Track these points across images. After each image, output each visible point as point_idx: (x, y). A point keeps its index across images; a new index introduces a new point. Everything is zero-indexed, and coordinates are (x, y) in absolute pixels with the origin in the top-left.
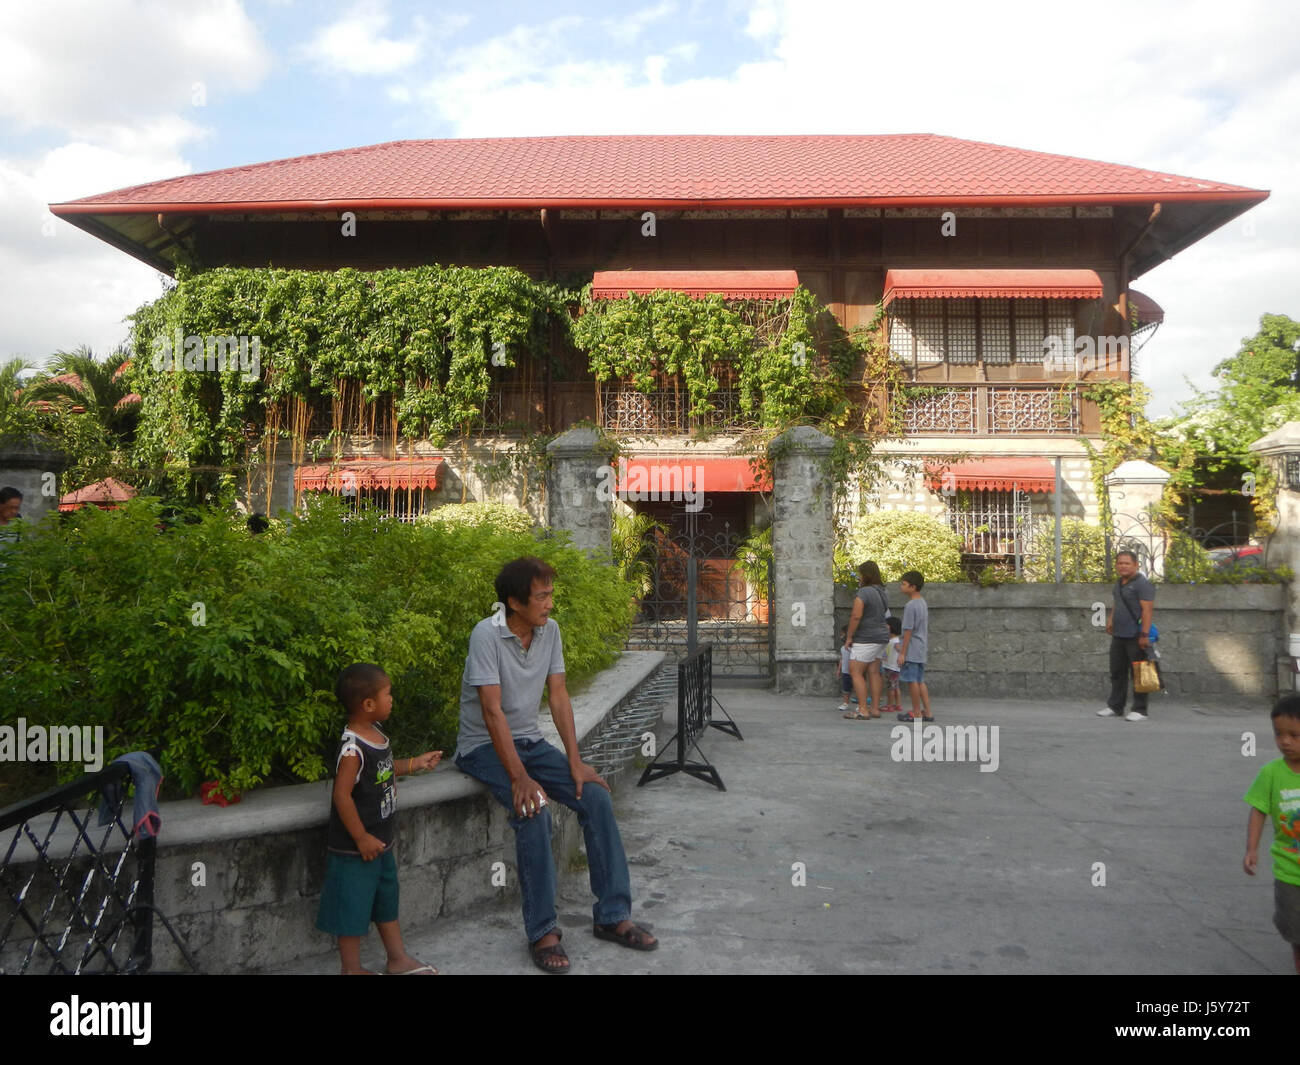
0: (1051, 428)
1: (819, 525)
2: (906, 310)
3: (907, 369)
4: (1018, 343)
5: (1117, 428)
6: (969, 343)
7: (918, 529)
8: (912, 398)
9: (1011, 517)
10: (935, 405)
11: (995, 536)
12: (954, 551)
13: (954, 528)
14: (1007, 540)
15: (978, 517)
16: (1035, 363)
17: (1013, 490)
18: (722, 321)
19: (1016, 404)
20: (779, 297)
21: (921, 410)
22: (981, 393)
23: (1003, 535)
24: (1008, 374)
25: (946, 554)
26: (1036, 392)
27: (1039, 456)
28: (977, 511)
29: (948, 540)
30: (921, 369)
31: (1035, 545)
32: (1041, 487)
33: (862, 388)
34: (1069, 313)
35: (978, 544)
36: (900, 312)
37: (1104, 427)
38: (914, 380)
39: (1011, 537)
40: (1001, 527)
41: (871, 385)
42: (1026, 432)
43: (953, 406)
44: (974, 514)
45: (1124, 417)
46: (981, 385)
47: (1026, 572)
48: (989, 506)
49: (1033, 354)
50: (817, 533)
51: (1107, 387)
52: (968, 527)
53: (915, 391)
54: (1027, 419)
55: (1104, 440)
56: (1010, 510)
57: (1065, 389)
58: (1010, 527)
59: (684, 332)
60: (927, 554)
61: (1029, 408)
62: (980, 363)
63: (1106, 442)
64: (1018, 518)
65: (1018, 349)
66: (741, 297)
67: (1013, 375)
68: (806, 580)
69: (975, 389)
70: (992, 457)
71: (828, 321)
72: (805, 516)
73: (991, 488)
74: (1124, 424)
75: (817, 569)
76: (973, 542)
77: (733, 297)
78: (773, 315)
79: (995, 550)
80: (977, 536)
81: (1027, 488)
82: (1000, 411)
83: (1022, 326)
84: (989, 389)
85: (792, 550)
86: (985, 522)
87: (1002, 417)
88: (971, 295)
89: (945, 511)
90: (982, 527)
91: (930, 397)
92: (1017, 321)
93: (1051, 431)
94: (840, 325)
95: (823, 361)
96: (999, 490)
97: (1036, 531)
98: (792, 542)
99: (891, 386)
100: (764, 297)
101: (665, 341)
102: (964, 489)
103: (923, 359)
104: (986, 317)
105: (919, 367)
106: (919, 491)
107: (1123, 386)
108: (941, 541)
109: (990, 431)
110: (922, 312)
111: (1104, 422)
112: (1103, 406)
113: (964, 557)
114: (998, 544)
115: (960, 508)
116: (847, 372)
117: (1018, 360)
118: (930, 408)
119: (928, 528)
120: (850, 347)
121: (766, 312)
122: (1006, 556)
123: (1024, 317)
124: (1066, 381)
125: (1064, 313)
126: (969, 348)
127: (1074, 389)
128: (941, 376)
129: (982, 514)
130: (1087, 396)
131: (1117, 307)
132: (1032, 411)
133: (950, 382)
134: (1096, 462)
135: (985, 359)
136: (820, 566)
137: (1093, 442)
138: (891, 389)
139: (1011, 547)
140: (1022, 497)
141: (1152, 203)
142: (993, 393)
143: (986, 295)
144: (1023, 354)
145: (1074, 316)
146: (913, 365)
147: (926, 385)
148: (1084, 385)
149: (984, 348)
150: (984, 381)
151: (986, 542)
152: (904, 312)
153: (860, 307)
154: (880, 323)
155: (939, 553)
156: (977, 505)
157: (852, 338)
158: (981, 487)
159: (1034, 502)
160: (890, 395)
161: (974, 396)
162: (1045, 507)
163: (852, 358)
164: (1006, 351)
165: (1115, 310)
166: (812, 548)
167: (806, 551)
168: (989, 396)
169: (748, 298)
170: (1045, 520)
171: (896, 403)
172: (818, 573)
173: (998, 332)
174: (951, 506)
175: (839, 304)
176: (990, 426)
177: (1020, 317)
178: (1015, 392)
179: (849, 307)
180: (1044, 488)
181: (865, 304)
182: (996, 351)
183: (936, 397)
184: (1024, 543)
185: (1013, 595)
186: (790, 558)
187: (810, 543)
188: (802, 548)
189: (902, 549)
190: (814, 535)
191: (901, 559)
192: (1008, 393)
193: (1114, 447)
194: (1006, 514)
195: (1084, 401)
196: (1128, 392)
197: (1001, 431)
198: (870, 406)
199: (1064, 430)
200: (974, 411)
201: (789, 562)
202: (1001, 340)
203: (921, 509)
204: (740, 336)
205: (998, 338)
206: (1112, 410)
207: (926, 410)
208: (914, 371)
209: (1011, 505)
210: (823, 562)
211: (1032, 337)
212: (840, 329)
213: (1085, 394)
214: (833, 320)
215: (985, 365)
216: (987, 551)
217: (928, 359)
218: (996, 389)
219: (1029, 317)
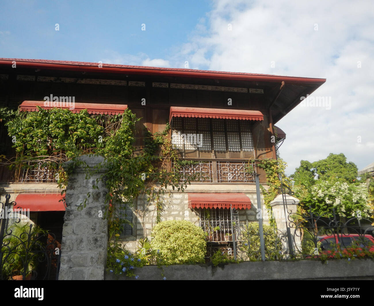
0: (245, 180)
1: (96, 224)
2: (180, 126)
3: (180, 152)
4: (229, 143)
5: (274, 179)
6: (208, 142)
7: (184, 229)
8: (183, 166)
9: (230, 222)
10: (193, 169)
11: (223, 232)
12: (202, 241)
13: (203, 228)
14: (229, 234)
15: (214, 222)
16: (236, 152)
17: (230, 208)
18: (86, 123)
19: (229, 169)
20: (117, 114)
21: (187, 171)
22: (214, 164)
23: (226, 232)
24: (225, 156)
25: (199, 242)
26: (238, 164)
27: (241, 193)
28: (214, 220)
29: (200, 235)
30: (187, 153)
31: (242, 236)
32: (243, 207)
33: (158, 160)
34: (249, 130)
35: (215, 237)
36: (177, 128)
37: (268, 179)
38: (184, 157)
39: (230, 232)
40: (225, 228)
41: (163, 159)
42: (234, 182)
43: (202, 170)
44: (212, 221)
45: (276, 175)
46: (214, 160)
47: (238, 250)
48: (220, 217)
49: (235, 147)
50: (94, 229)
51: (268, 161)
52: (210, 228)
53: (184, 162)
54: (235, 176)
55: (268, 185)
56: (229, 219)
57: (250, 163)
58: (230, 228)
59: (66, 128)
60: (188, 242)
61: (235, 171)
62: (213, 151)
63: (269, 186)
64: (233, 222)
65: (229, 145)
66: (98, 113)
67: (228, 156)
68: (82, 268)
69: (211, 162)
70: (220, 193)
71: (144, 130)
72: (86, 217)
73: (220, 207)
74: (276, 178)
75: (92, 258)
76: (213, 235)
77: (94, 113)
78: (114, 122)
79: (223, 239)
80: (215, 232)
81: (236, 208)
82: (223, 172)
83: (230, 136)
84: (218, 162)
85: (73, 244)
86: (218, 225)
87: (223, 175)
88: (207, 117)
89: (199, 220)
90: (217, 228)
91: (191, 165)
92: (228, 133)
93: (245, 181)
94: (149, 131)
95: (141, 148)
96: (224, 208)
97: (242, 229)
98: (74, 237)
99: (172, 160)
100: (110, 113)
101: (55, 131)
102: (207, 208)
103: (188, 148)
104: (215, 131)
105: (186, 152)
106: (186, 210)
107: (275, 161)
108: (196, 235)
109: (218, 181)
110: (187, 128)
111: (267, 177)
112: (267, 170)
113: (208, 244)
114: (225, 236)
115: (206, 218)
116: (152, 153)
117: (229, 150)
118: (191, 170)
119: (190, 228)
120: (154, 142)
121: (110, 120)
122: (228, 242)
123: (231, 132)
124: (250, 159)
125: (247, 130)
126: (208, 144)
127: (254, 162)
128: (196, 156)
129: (216, 221)
130: (259, 166)
131: (269, 129)
132: (237, 172)
133: (200, 158)
134: (266, 195)
135: (215, 149)
136: (93, 256)
137: (264, 186)
138: (173, 161)
139: (230, 238)
140: (234, 211)
141: (281, 81)
142: (219, 164)
143: (214, 117)
144: (231, 147)
145: (251, 132)
146: (183, 151)
147: (189, 160)
148: (258, 161)
149: (215, 144)
150: (215, 158)
151: (219, 236)
152: (179, 128)
153: (159, 125)
154: (168, 132)
155: (195, 242)
156: (214, 217)
157: (155, 138)
158: (215, 207)
159: (240, 215)
160: (173, 164)
161: (211, 165)
162: (245, 217)
163: (155, 146)
164: (224, 146)
165: (268, 130)
166: (89, 241)
167: (84, 244)
168: (217, 165)
169: (101, 114)
170: (245, 224)
171: (175, 168)
172: (92, 262)
173: (220, 138)
174: (201, 217)
175: (149, 123)
176: (218, 179)
177: (229, 132)
178: (229, 164)
179: (154, 125)
180: (244, 207)
181: (161, 124)
182: (220, 146)
183: (194, 165)
184: (237, 235)
185: (235, 272)
186: (71, 250)
187: (88, 238)
188: (81, 241)
189: (176, 240)
190: (91, 231)
191: (175, 246)
192: (226, 164)
193: (273, 188)
194: (228, 220)
195: (258, 168)
196: (276, 163)
197: (223, 181)
198: (162, 168)
199: (251, 181)
200: (211, 172)
201: (70, 253)
202: (221, 141)
203: (187, 219)
204: (95, 130)
205: (220, 140)
206: (271, 172)
207: (189, 171)
208: (184, 154)
209: (229, 217)
210: (96, 252)
211: (235, 140)
212: (149, 133)
213: (259, 165)
214: (146, 130)
215: (215, 152)
216: (219, 240)
217: (190, 148)
218: (220, 162)
219: (233, 132)
